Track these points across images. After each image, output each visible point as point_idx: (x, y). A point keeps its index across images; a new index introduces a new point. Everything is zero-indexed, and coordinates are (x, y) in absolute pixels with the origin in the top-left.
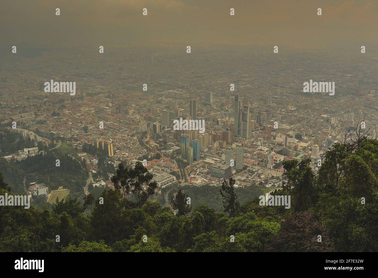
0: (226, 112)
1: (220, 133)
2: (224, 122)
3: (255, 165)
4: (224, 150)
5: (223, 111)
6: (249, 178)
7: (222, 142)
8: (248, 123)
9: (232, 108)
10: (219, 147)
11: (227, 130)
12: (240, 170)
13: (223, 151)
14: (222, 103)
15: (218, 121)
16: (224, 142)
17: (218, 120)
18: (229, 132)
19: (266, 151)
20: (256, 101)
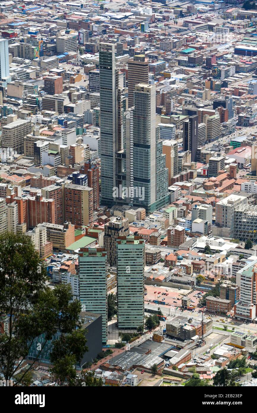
0: (65, 115)
1: (49, 195)
2: (60, 153)
3: (190, 310)
4: (69, 259)
5: (54, 110)
6: (173, 361)
7: (61, 227)
8: (152, 151)
9: (88, 97)
10: (51, 247)
11: (76, 180)
12: (135, 332)
13: (67, 263)
14: (46, 81)
15: (37, 151)
16: (66, 227)
17: (39, 144)
18: (84, 188)
19: (224, 253)
20: (176, 69)
